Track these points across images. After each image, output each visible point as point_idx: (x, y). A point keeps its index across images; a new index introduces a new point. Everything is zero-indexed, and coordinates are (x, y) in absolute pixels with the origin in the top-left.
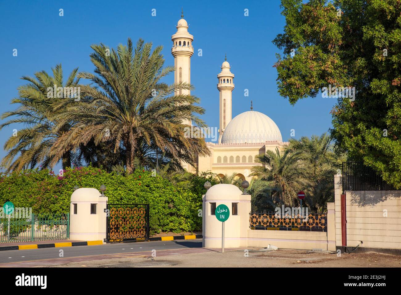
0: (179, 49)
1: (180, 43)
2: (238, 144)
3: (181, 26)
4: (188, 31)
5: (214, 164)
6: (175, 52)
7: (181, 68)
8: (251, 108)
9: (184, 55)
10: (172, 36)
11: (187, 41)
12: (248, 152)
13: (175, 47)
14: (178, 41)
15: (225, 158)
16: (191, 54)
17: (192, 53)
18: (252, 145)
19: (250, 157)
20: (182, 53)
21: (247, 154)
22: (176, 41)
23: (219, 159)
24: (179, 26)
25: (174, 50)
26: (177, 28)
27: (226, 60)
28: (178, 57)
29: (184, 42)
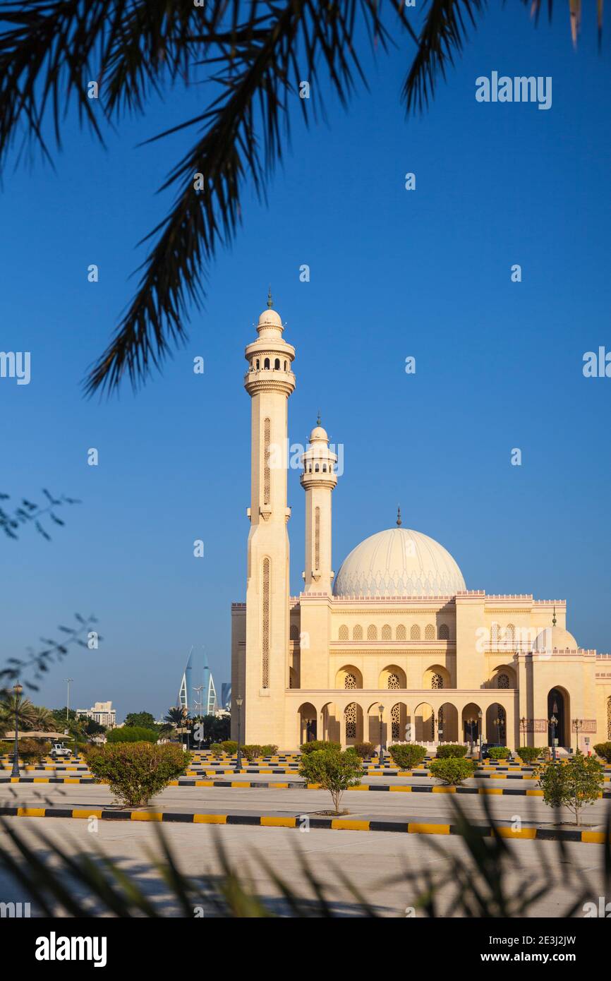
0: (264, 375)
1: (267, 362)
2: (388, 598)
3: (268, 326)
4: (283, 337)
5: (333, 643)
6: (255, 382)
7: (268, 420)
8: (398, 523)
9: (275, 391)
10: (247, 346)
11: (282, 359)
12: (411, 616)
13: (255, 372)
14: (262, 358)
15: (358, 630)
16: (291, 390)
17: (293, 386)
18: (418, 600)
19: (415, 629)
20: (270, 385)
21: (408, 621)
22: (257, 358)
23: (343, 631)
24: (264, 325)
25: (252, 378)
26: (258, 330)
27: (318, 424)
28: (261, 394)
29: (277, 362)
